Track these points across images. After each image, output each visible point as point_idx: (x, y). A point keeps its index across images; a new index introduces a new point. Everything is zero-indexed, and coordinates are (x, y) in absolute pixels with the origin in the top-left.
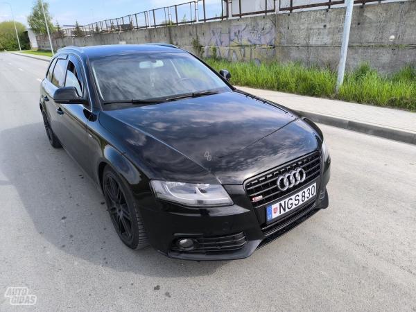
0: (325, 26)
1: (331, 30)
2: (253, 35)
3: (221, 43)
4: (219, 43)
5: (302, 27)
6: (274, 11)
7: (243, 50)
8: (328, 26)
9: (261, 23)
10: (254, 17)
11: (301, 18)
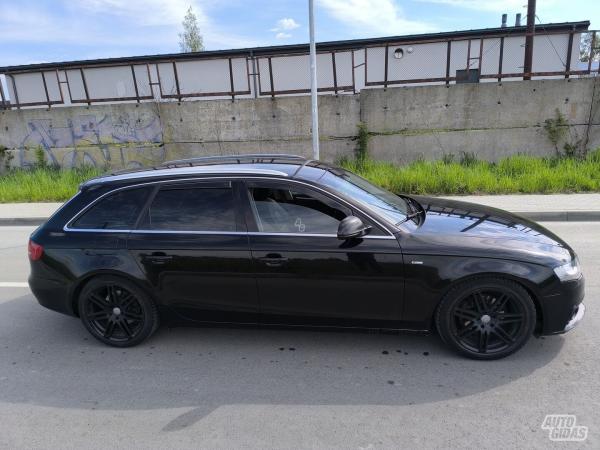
0: (234, 118)
1: (243, 123)
2: (120, 130)
3: (55, 142)
4: (49, 143)
5: (202, 119)
6: (152, 97)
7: (104, 150)
8: (238, 119)
9: (134, 114)
10: (119, 106)
11: (198, 109)
